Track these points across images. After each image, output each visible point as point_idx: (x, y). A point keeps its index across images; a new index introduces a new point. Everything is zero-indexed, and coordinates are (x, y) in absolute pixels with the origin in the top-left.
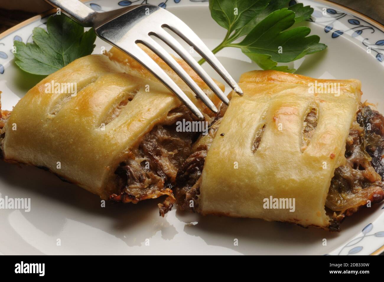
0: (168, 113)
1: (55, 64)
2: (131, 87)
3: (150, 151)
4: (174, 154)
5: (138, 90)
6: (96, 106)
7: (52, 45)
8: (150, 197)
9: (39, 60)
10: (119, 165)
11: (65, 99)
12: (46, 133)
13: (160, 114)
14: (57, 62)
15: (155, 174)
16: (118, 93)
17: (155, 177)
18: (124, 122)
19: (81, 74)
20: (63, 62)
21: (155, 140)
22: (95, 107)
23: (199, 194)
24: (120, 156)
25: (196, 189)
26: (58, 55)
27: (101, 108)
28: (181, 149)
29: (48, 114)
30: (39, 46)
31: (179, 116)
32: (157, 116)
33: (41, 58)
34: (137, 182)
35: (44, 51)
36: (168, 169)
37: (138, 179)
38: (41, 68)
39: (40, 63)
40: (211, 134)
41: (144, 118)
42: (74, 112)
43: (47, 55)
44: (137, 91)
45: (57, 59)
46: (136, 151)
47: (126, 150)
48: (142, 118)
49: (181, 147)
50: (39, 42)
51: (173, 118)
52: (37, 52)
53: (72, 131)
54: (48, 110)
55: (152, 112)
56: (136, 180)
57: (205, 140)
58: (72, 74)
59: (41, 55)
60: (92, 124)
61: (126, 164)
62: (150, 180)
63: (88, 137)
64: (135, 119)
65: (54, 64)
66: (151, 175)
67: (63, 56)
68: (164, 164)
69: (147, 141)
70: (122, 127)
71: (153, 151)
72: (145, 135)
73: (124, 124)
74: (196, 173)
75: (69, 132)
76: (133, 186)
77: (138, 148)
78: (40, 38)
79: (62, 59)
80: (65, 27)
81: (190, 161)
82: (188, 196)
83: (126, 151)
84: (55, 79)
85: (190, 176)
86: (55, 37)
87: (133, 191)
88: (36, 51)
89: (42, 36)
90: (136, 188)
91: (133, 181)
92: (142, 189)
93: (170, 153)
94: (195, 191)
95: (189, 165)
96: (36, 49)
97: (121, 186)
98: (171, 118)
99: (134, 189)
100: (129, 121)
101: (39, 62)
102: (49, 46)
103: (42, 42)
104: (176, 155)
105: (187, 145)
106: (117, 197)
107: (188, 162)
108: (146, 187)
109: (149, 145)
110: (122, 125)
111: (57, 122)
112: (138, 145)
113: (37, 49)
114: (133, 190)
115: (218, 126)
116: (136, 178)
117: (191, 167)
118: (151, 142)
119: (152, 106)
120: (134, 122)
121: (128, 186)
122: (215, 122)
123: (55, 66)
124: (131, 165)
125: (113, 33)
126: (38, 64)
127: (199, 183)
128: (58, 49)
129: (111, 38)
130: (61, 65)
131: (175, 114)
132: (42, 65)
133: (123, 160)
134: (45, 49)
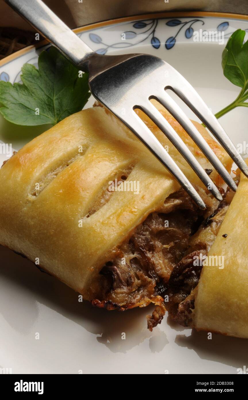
0: (165, 199)
1: (45, 110)
2: (125, 162)
3: (141, 247)
4: (169, 247)
5: (134, 166)
6: (83, 191)
7: (42, 86)
8: (137, 304)
9: (27, 104)
10: (105, 265)
11: (49, 175)
12: (25, 218)
13: (156, 203)
14: (47, 108)
15: (146, 276)
16: (109, 173)
17: (145, 280)
18: (114, 211)
19: (69, 142)
20: (54, 108)
21: (148, 233)
22: (81, 191)
23: (193, 307)
24: (106, 255)
25: (191, 301)
26: (49, 100)
27: (88, 193)
28: (177, 241)
29: (29, 194)
30: (28, 88)
31: (177, 204)
32: (152, 206)
33: (29, 102)
34: (124, 286)
35: (33, 93)
36: (161, 269)
37: (126, 282)
38: (28, 116)
39: (28, 109)
40: (213, 229)
41: (136, 209)
42: (57, 196)
43: (36, 98)
44: (132, 168)
45: (47, 105)
46: (125, 246)
47: (113, 248)
48: (134, 208)
49: (178, 238)
50: (28, 83)
51: (171, 206)
52: (25, 95)
53: (54, 219)
54: (29, 190)
55: (146, 201)
56: (123, 284)
57: (206, 236)
58: (60, 141)
59: (30, 99)
60: (77, 213)
61: (113, 264)
62: (139, 281)
63: (71, 228)
64: (126, 209)
65: (43, 110)
66: (141, 276)
67: (54, 102)
68: (156, 262)
69: (138, 233)
70: (111, 218)
71: (145, 246)
72: (137, 228)
73: (113, 214)
74: (192, 279)
75: (50, 220)
76: (119, 290)
77: (128, 243)
78: (30, 77)
79: (53, 104)
80: (59, 64)
81: (187, 262)
82: (181, 308)
83: (113, 250)
84: (40, 146)
85: (185, 282)
86: (47, 76)
87: (118, 298)
88: (24, 93)
89: (31, 74)
90: (122, 293)
91: (120, 284)
92: (130, 293)
93: (165, 246)
94: (189, 304)
95: (185, 269)
96: (24, 91)
97: (106, 289)
98: (169, 206)
99: (120, 295)
100: (120, 210)
101: (26, 108)
102: (39, 87)
103: (31, 82)
104: (171, 248)
105: (185, 236)
106: (100, 305)
107: (184, 264)
108: (134, 290)
109: (140, 239)
110: (111, 216)
111: (38, 206)
112: (129, 240)
113: (26, 91)
114: (118, 296)
115: (222, 219)
116: (123, 281)
117: (187, 270)
118: (144, 235)
119: (147, 191)
120: (125, 213)
121: (114, 290)
122: (219, 211)
123: (44, 113)
124: (119, 265)
125: (109, 94)
126: (25, 110)
127: (194, 294)
128: (49, 91)
129: (106, 100)
130: (52, 112)
131: (173, 201)
132: (29, 111)
133: (110, 260)
134: (34, 90)
